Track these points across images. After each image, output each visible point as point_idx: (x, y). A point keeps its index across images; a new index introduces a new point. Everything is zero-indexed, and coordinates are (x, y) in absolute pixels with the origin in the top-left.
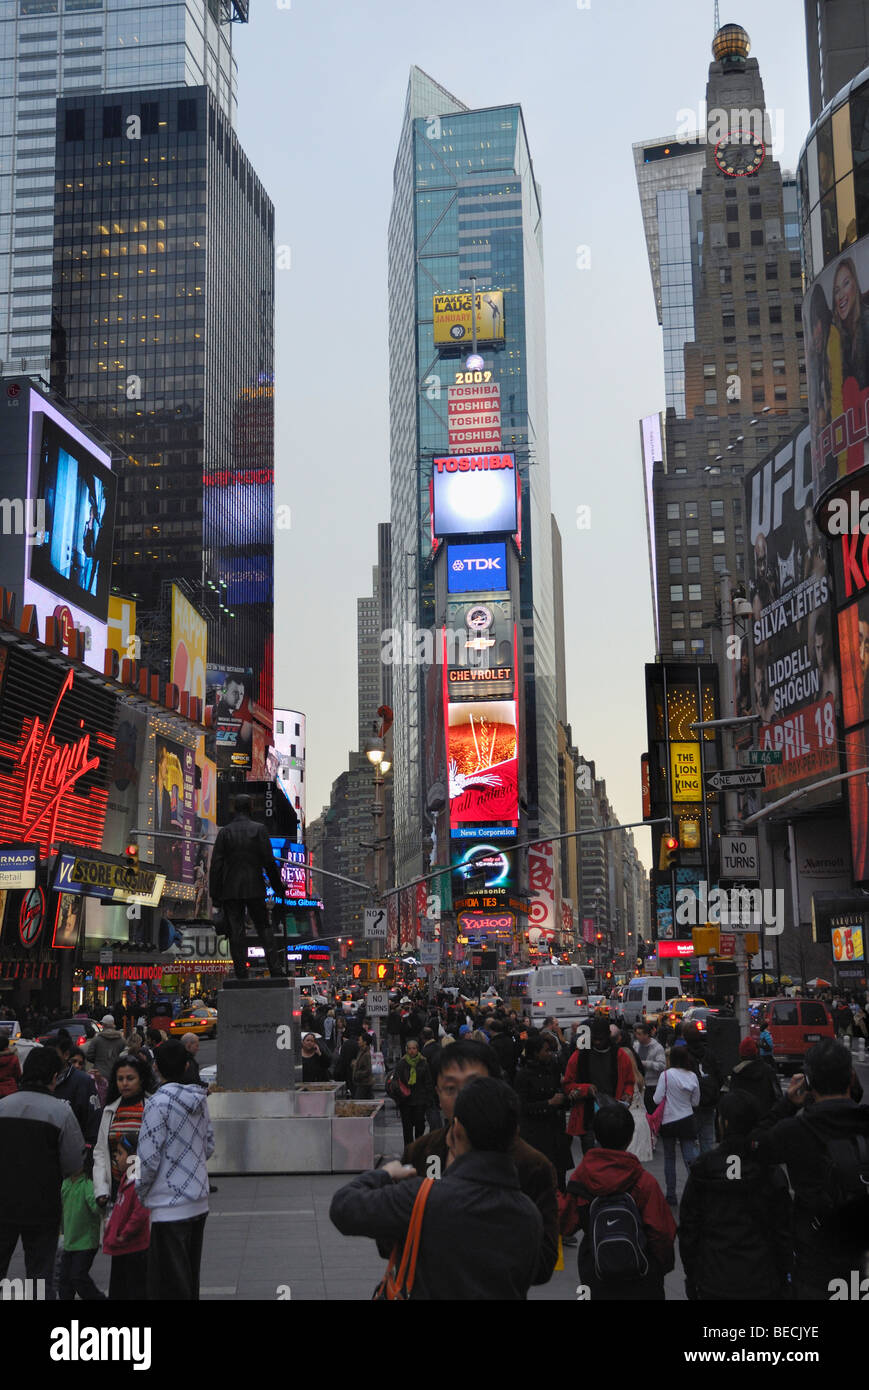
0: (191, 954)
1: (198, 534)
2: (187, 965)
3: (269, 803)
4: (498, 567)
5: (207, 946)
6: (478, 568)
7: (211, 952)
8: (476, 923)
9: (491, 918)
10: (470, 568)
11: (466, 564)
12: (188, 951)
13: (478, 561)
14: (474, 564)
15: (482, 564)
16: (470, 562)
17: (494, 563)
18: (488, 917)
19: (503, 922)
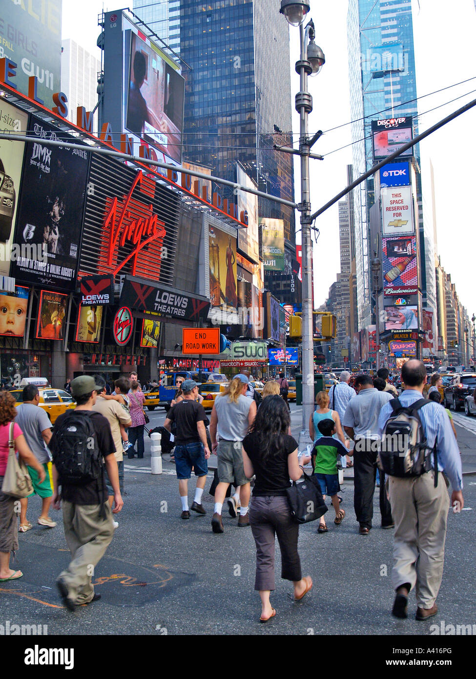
0: (243, 356)
1: (254, 155)
2: (241, 362)
3: (293, 285)
4: (405, 174)
5: (251, 351)
6: (395, 175)
7: (254, 355)
8: (398, 346)
9: (405, 344)
10: (391, 175)
11: (389, 173)
12: (241, 354)
13: (395, 172)
14: (393, 173)
15: (397, 173)
16: (391, 172)
17: (403, 172)
18: (403, 343)
19: (411, 346)
